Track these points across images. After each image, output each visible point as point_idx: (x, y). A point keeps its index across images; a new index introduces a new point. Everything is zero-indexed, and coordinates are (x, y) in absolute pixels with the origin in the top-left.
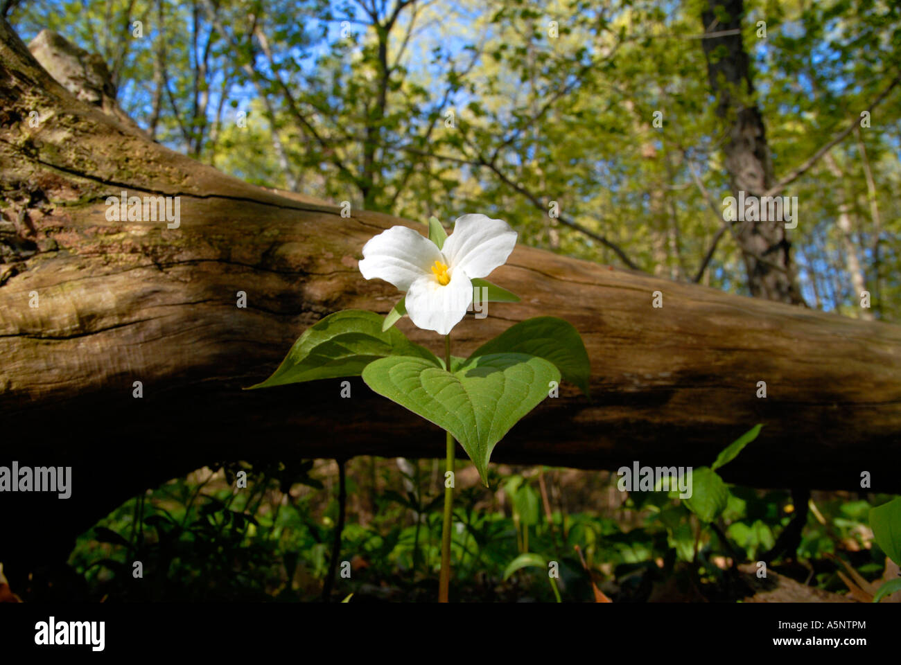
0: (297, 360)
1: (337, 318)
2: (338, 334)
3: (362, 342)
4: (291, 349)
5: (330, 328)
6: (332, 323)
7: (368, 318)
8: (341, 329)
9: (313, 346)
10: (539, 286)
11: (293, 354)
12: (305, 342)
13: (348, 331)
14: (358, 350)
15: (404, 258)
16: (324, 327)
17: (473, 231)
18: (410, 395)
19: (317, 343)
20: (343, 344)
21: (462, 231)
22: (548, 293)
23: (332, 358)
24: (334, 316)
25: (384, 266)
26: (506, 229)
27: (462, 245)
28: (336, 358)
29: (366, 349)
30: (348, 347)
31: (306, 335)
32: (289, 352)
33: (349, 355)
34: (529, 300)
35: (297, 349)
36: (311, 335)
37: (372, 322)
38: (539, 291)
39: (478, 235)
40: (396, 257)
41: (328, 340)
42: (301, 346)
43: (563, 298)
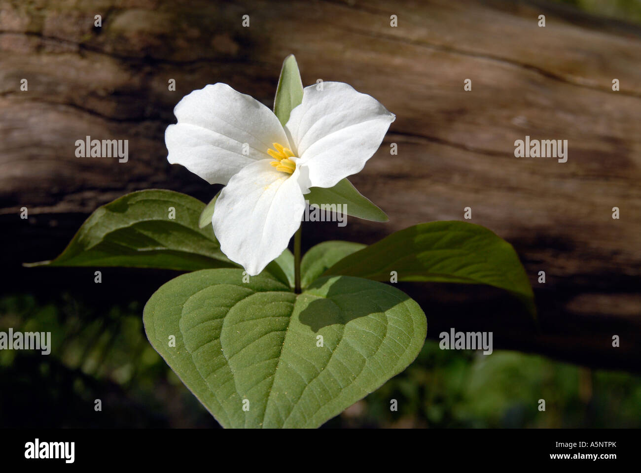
0: (87, 246)
1: (139, 198)
2: (141, 220)
3: (175, 233)
4: (79, 231)
5: (130, 211)
6: (132, 205)
7: (183, 204)
8: (144, 214)
9: (108, 231)
10: (531, 97)
11: (81, 238)
12: (97, 224)
13: (155, 218)
14: (169, 242)
15: (229, 134)
16: (121, 208)
17: (326, 110)
18: (194, 355)
19: (113, 228)
20: (149, 234)
21: (311, 105)
22: (544, 108)
23: (134, 248)
24: (136, 195)
25: (196, 145)
26: (377, 110)
27: (310, 127)
28: (140, 249)
29: (180, 242)
30: (156, 237)
31: (99, 214)
32: (76, 235)
33: (159, 248)
34: (509, 118)
35: (86, 232)
36: (104, 216)
37: (188, 209)
38: (529, 105)
39: (332, 117)
40: (217, 131)
41: (126, 226)
42: (91, 228)
43: (569, 118)
